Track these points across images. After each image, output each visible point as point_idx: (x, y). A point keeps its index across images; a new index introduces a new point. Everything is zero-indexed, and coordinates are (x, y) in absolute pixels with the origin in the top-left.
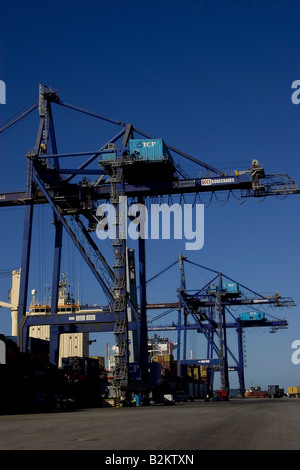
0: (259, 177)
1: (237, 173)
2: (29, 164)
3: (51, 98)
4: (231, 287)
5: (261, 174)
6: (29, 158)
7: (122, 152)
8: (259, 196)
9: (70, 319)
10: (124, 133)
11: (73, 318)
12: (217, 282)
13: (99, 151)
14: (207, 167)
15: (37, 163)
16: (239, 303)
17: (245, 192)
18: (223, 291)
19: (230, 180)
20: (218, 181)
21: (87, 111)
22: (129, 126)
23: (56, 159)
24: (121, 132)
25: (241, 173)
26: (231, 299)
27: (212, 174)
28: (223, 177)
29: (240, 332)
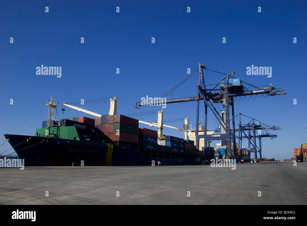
0: (272, 89)
1: (265, 89)
2: (197, 88)
3: (202, 67)
4: (257, 123)
5: (273, 88)
6: (198, 86)
7: (227, 83)
8: (272, 96)
9: (212, 136)
10: (227, 77)
11: (213, 136)
12: (252, 122)
13: (218, 83)
14: (255, 87)
15: (200, 88)
16: (260, 129)
17: (267, 94)
18: (254, 125)
19: (262, 91)
20: (258, 91)
21: (214, 71)
22: (228, 75)
23: (205, 86)
24: (225, 77)
25: (266, 88)
26: (257, 127)
27: (256, 89)
28: (260, 90)
29: (260, 139)
